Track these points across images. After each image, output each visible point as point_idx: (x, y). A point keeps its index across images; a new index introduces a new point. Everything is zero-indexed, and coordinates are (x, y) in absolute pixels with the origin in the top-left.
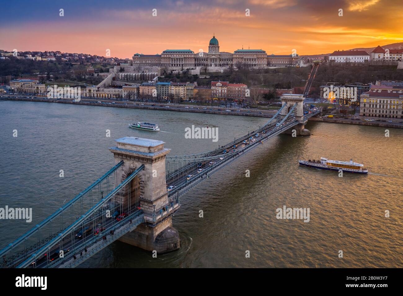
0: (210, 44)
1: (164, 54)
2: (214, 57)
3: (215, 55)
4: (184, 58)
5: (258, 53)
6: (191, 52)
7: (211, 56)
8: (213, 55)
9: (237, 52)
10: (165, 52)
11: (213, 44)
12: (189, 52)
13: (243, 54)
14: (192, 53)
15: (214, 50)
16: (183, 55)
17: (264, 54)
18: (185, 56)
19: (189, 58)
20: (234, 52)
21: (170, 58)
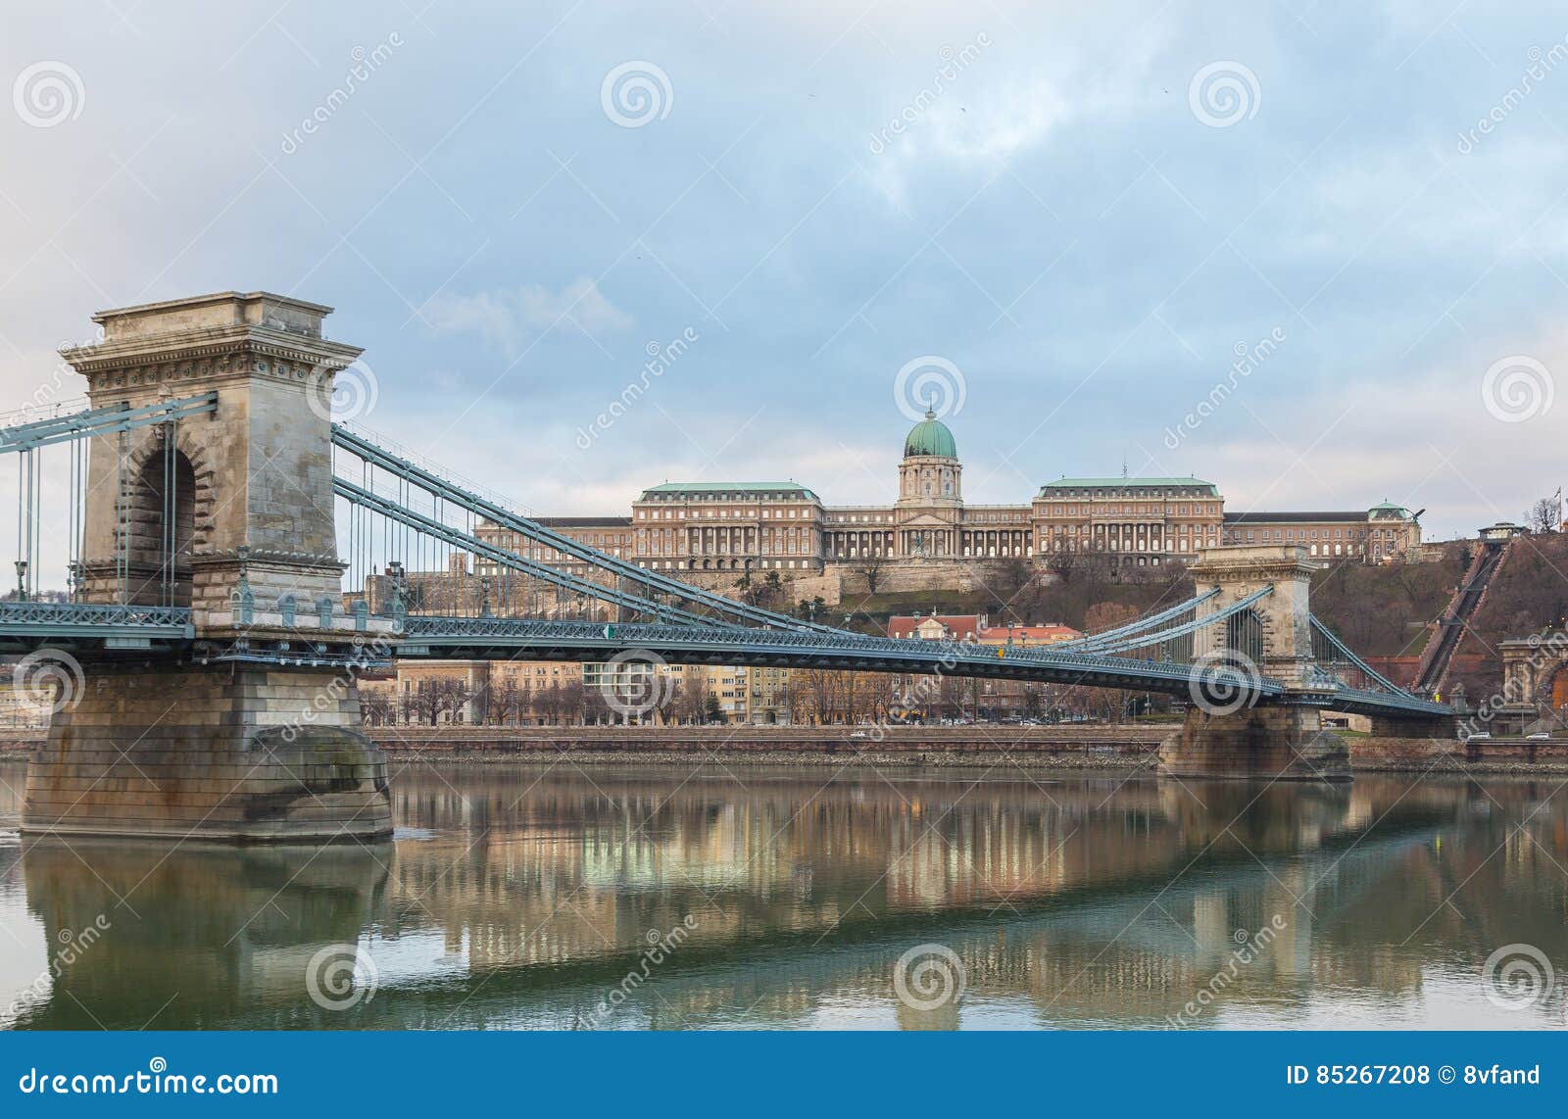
0: (910, 452)
1: (649, 504)
2: (926, 520)
3: (933, 511)
4: (762, 524)
5: (1174, 494)
6: (800, 494)
7: (912, 514)
8: (922, 511)
9: (1058, 489)
10: (657, 493)
11: (925, 453)
12: (786, 494)
13: (1091, 503)
14: (804, 498)
15: (928, 487)
16: (754, 507)
17: (1205, 498)
18: (766, 514)
19: (785, 525)
20: (1042, 488)
21: (682, 524)
